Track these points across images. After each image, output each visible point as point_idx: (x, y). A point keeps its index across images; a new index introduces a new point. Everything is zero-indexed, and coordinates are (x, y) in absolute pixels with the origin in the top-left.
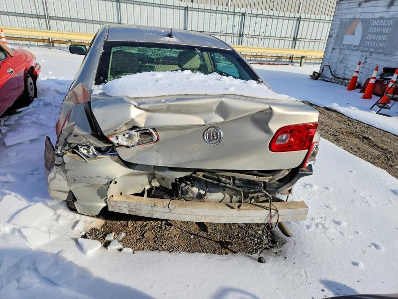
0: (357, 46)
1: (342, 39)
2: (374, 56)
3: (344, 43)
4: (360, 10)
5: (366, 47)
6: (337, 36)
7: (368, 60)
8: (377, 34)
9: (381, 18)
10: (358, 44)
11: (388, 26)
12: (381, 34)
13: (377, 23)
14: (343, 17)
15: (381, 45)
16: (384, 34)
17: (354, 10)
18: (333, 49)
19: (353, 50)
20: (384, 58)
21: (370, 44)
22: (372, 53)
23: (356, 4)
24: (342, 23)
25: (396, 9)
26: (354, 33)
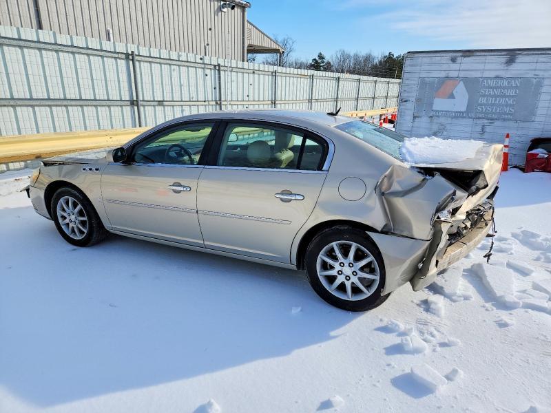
0: (463, 113)
1: (431, 104)
2: (497, 123)
3: (434, 108)
4: (455, 66)
5: (482, 112)
6: (418, 100)
7: (488, 129)
8: (496, 96)
9: (497, 77)
10: (464, 109)
11: (512, 88)
12: (504, 96)
13: (493, 83)
14: (423, 75)
15: (507, 110)
16: (509, 97)
17: (445, 67)
18: (415, 117)
19: (456, 117)
20: (516, 125)
21: (486, 109)
22: (492, 120)
23: (446, 59)
24: (423, 84)
25: (522, 67)
26: (452, 96)
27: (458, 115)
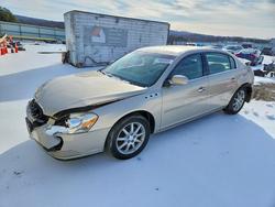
3: (93, 41)
7: (114, 51)
9: (114, 28)
10: (104, 42)
18: (84, 45)
23: (93, 17)
24: (86, 29)
25: (121, 24)
26: (99, 36)
27: (102, 45)
